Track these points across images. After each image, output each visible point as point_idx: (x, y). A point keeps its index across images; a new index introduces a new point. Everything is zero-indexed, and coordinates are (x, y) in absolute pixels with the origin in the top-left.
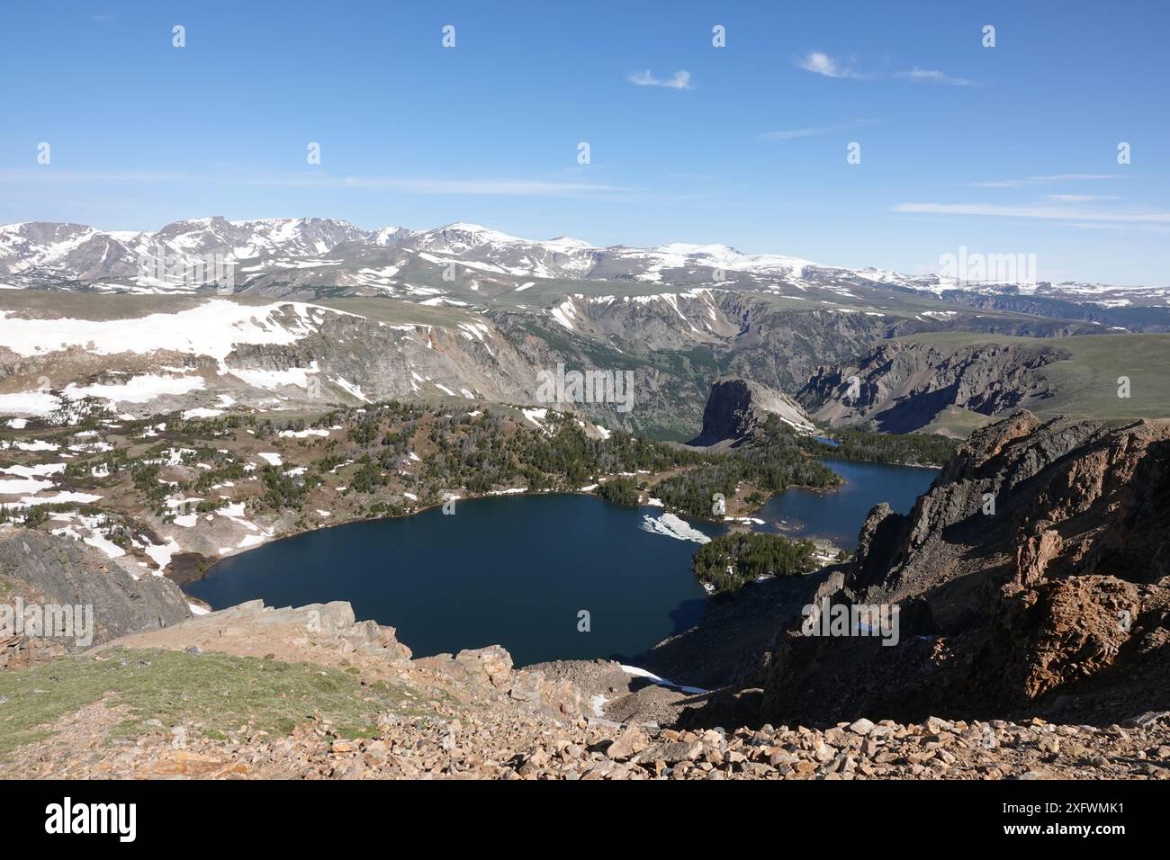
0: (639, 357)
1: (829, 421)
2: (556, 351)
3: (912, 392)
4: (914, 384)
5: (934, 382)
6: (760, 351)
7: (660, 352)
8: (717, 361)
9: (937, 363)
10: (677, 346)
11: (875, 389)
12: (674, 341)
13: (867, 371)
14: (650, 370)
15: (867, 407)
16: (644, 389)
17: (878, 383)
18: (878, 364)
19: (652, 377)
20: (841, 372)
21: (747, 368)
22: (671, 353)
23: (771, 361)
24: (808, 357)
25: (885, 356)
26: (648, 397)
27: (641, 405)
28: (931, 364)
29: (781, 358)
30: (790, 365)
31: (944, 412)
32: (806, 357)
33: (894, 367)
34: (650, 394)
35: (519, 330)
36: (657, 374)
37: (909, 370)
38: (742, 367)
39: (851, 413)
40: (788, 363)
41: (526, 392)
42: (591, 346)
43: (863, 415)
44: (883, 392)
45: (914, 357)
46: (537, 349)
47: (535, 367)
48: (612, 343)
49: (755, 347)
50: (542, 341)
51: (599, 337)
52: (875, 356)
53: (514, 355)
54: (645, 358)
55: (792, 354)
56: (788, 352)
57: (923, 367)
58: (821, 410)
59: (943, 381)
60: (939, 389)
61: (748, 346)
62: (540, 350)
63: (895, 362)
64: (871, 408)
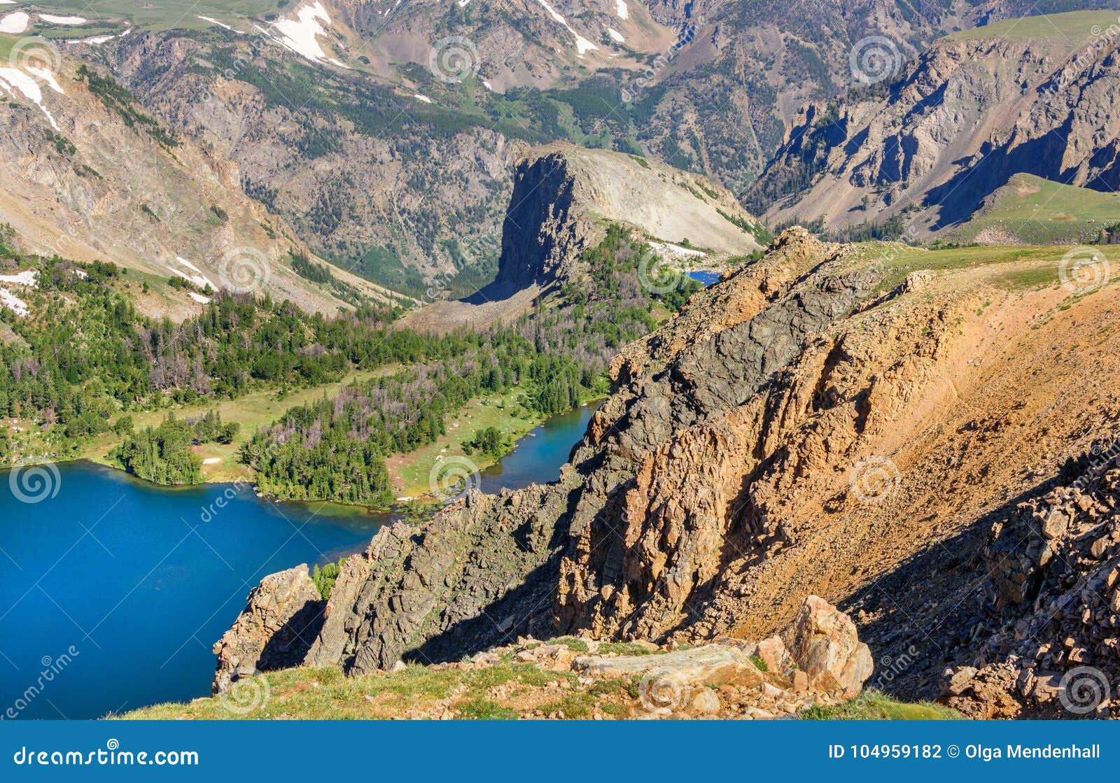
0: (466, 111)
1: (821, 222)
2: (281, 109)
3: (986, 147)
4: (990, 128)
5: (1024, 123)
6: (716, 78)
7: (512, 95)
8: (629, 107)
9: (1037, 80)
10: (546, 80)
11: (911, 145)
12: (540, 69)
13: (902, 108)
14: (486, 135)
15: (896, 185)
16: (474, 179)
17: (917, 134)
18: (920, 91)
19: (491, 151)
20: (846, 113)
21: (691, 117)
22: (535, 93)
23: (739, 97)
24: (815, 85)
25: (933, 73)
26: (483, 193)
27: (469, 210)
28: (1025, 85)
29: (759, 91)
30: (779, 104)
31: (1003, 191)
32: (810, 85)
33: (950, 95)
34: (488, 185)
35: (198, 69)
36: (500, 144)
37: (981, 100)
38: (681, 116)
39: (865, 200)
40: (774, 99)
41: (145, 209)
42: (359, 94)
43: (888, 204)
44: (929, 152)
45: (991, 70)
46: (239, 108)
47: (177, 151)
48: (408, 83)
49: (705, 71)
50: (249, 88)
51: (382, 73)
52: (915, 76)
53: (114, 128)
54: (480, 112)
55: (782, 79)
56: (774, 79)
57: (1010, 92)
58: (807, 198)
59: (1043, 119)
60: (1035, 136)
61: (691, 70)
62: (246, 108)
63: (953, 86)
64: (904, 187)
